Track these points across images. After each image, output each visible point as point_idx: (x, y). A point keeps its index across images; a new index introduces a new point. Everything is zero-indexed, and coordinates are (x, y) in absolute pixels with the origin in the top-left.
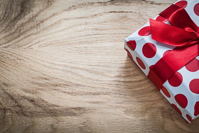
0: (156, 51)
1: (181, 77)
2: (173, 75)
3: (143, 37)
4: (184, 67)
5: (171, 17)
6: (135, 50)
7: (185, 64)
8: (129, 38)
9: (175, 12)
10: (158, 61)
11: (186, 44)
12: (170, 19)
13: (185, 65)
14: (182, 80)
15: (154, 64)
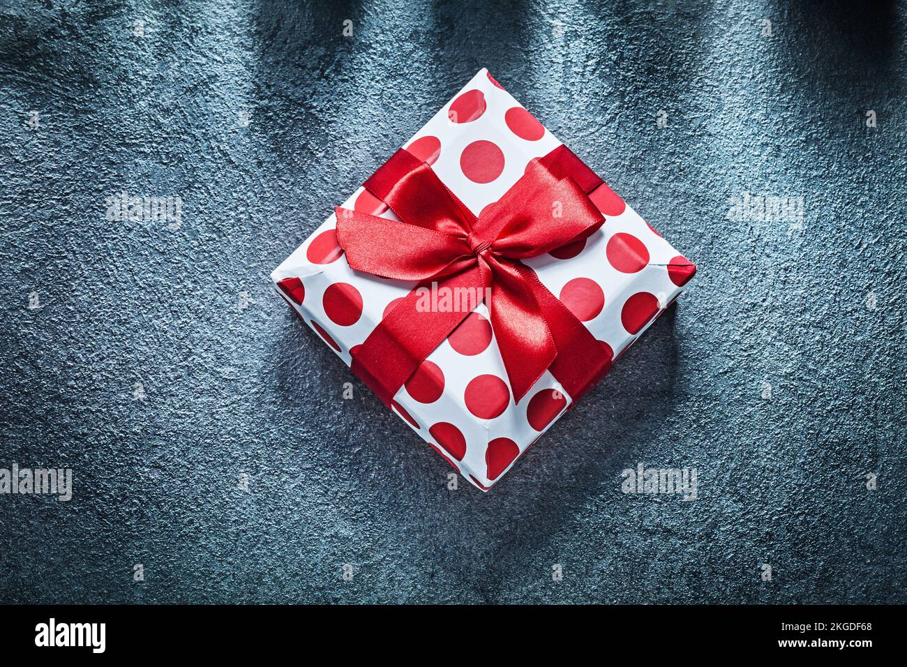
0: (360, 307)
1: (439, 376)
2: (416, 369)
3: (321, 267)
4: (446, 343)
5: (393, 192)
6: (304, 303)
7: (448, 333)
8: (282, 272)
9: (403, 180)
10: (371, 335)
11: (443, 270)
12: (388, 198)
13: (448, 337)
14: (443, 385)
15: (361, 342)
